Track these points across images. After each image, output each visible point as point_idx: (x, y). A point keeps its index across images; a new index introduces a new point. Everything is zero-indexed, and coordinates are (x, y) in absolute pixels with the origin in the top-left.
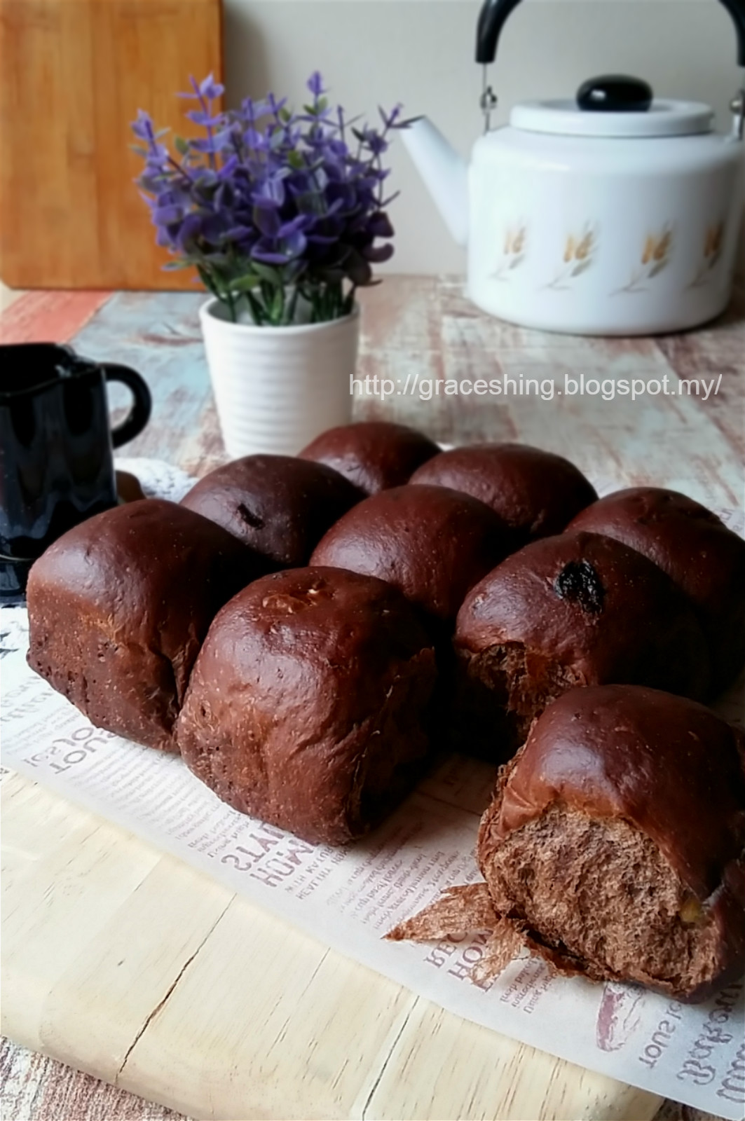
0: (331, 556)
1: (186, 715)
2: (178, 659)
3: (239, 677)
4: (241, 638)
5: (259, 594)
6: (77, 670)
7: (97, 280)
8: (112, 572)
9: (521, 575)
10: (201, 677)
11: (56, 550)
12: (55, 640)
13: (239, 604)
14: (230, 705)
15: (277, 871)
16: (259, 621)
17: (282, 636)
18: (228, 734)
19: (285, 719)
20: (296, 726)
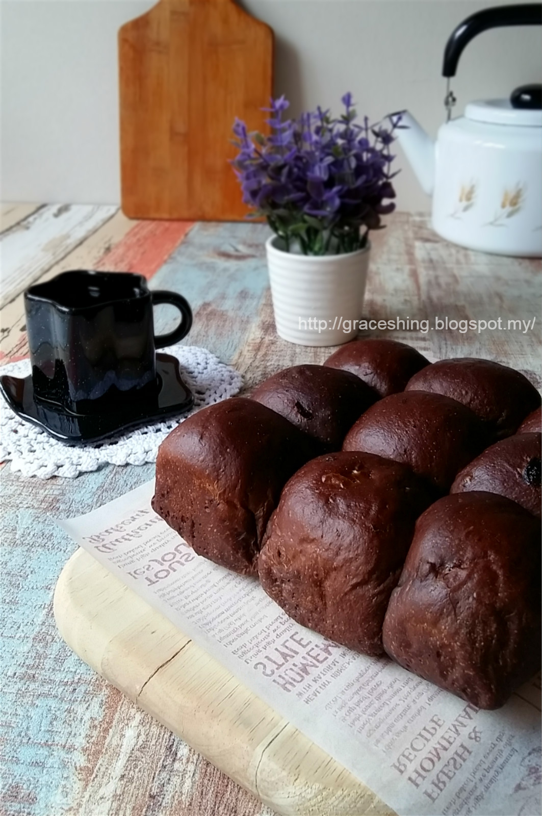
0: (360, 441)
1: (266, 555)
2: (260, 513)
3: (308, 533)
4: (309, 505)
5: (319, 472)
6: (188, 515)
7: (185, 214)
8: (218, 452)
9: (498, 465)
10: (278, 528)
11: (179, 433)
12: (174, 494)
13: (305, 478)
14: (301, 552)
15: (292, 678)
16: (320, 492)
17: (338, 505)
18: (299, 572)
19: (342, 566)
20: (350, 572)
